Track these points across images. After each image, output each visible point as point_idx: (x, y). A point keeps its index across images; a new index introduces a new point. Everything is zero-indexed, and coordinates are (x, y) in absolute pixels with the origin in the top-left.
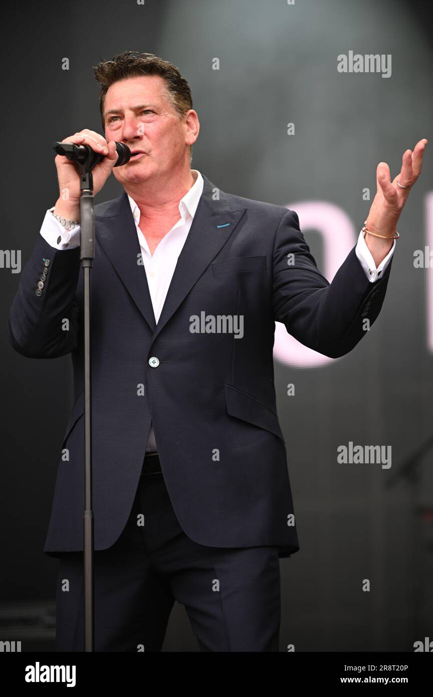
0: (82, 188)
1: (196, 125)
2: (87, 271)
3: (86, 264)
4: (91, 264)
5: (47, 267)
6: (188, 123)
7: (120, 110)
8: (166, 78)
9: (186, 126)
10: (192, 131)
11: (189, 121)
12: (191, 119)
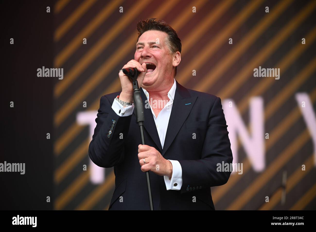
0: (134, 88)
1: (179, 59)
2: (141, 127)
3: (141, 124)
4: (143, 124)
5: (114, 124)
6: (175, 57)
7: (143, 43)
8: (169, 34)
9: (174, 58)
10: (176, 61)
11: (176, 56)
12: (177, 56)
